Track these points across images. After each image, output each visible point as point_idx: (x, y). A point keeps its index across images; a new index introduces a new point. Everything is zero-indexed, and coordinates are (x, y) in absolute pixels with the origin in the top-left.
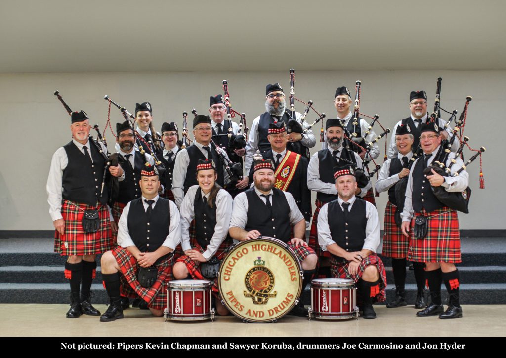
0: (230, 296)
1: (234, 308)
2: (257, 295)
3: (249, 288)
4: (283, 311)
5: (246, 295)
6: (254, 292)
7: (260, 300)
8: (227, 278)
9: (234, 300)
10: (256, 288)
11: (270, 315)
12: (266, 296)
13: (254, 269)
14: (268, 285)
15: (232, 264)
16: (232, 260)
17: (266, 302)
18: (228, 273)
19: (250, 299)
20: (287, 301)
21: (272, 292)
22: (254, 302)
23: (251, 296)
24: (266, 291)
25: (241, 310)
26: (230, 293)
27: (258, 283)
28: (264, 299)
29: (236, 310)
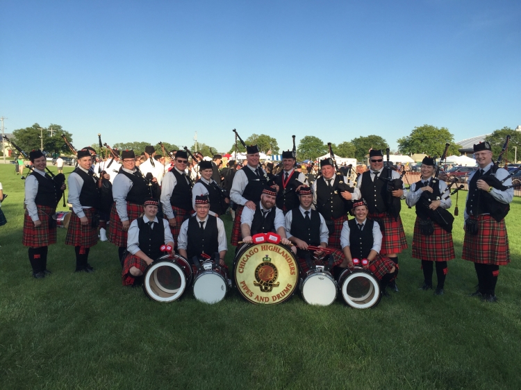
0: (242, 285)
1: (246, 295)
2: (264, 284)
3: (258, 279)
4: (283, 298)
5: (256, 285)
6: (262, 282)
7: (266, 288)
8: (241, 271)
9: (246, 288)
10: (264, 279)
11: (274, 300)
12: (271, 286)
13: (262, 264)
14: (273, 277)
15: (245, 260)
16: (245, 257)
17: (271, 290)
18: (242, 267)
19: (258, 288)
20: (287, 290)
21: (276, 283)
22: (262, 290)
23: (259, 285)
24: (270, 282)
25: (251, 296)
26: (243, 282)
27: (265, 274)
28: (269, 288)
29: (248, 296)
